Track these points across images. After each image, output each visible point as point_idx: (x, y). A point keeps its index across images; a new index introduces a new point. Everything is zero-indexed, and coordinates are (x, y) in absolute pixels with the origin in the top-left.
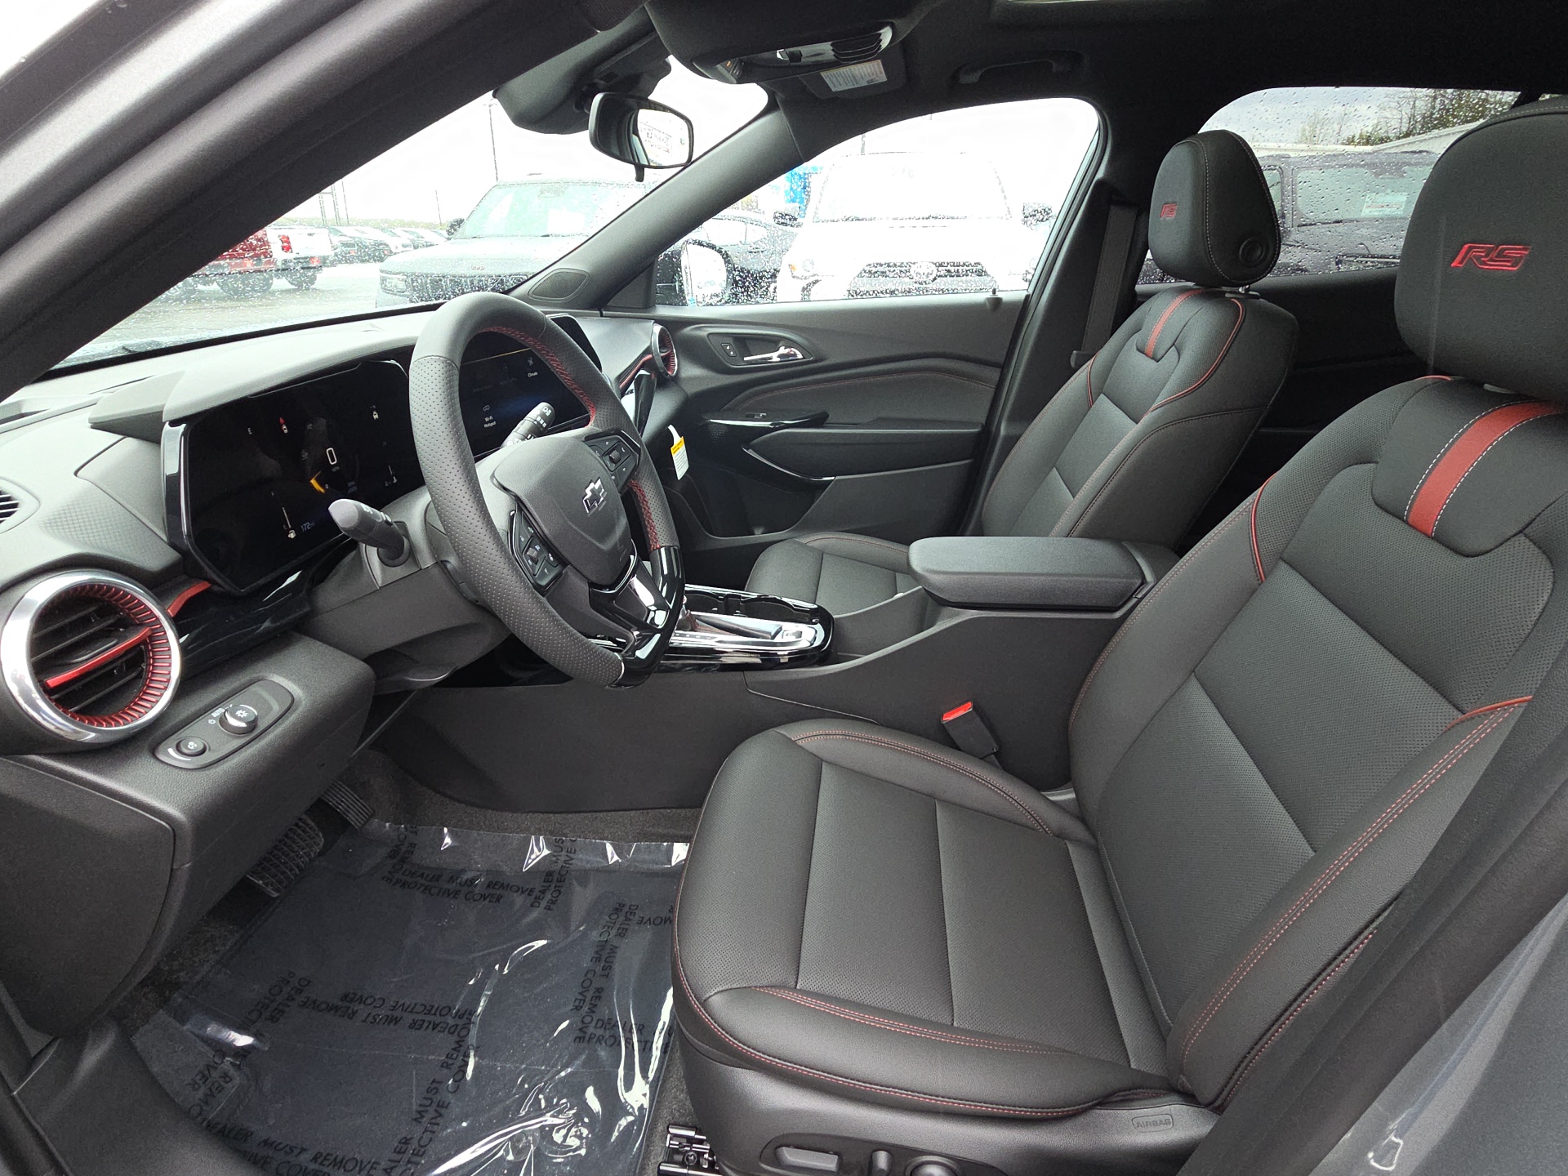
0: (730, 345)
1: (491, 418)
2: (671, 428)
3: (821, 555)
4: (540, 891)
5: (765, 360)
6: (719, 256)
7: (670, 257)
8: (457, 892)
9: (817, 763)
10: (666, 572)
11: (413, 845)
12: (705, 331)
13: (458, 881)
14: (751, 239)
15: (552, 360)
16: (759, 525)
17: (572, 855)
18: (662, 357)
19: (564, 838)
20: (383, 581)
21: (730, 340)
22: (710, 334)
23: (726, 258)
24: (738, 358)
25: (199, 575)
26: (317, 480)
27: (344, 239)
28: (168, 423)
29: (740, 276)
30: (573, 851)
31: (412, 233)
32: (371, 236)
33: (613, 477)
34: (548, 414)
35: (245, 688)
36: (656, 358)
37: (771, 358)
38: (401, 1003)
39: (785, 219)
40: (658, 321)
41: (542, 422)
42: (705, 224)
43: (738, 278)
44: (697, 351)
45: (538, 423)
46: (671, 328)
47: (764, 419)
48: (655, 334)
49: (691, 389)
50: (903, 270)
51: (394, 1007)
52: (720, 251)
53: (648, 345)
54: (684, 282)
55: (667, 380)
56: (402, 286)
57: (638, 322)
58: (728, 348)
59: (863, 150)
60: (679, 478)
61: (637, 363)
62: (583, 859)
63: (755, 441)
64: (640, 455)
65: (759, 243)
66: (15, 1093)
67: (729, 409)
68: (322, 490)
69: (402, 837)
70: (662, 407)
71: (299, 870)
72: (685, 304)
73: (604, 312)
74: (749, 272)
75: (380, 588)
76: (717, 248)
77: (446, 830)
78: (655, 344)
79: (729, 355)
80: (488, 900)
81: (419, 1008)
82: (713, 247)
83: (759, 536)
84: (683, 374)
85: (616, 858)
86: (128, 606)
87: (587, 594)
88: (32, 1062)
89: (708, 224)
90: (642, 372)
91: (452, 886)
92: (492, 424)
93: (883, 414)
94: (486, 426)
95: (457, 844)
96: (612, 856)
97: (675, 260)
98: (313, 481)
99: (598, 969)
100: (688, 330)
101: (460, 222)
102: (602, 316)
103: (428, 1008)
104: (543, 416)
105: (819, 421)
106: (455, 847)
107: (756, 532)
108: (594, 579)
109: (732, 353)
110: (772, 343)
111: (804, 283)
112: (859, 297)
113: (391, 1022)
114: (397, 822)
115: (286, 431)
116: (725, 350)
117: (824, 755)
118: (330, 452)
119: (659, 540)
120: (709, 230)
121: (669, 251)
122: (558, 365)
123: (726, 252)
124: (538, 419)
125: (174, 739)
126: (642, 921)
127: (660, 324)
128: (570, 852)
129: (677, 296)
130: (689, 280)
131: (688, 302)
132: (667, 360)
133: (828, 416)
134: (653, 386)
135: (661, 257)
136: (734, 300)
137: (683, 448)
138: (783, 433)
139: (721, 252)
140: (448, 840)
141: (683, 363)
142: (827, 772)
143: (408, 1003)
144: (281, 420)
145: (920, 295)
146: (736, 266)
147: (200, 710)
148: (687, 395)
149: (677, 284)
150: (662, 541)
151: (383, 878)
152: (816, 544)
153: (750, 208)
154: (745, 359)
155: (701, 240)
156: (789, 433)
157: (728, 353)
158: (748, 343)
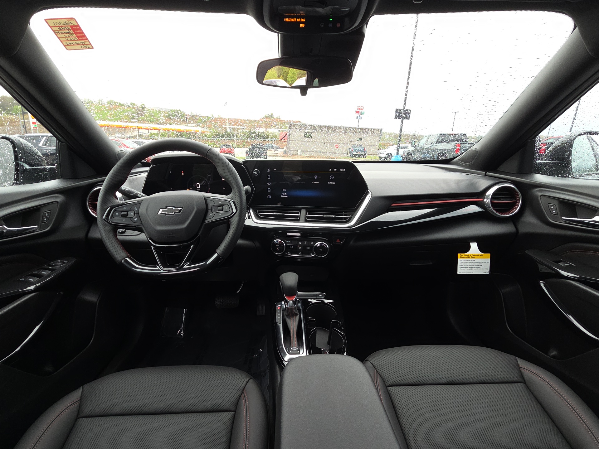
0: (554, 205)
24: (559, 216)
36: (486, 201)
48: (495, 187)
49: (523, 230)
58: (552, 207)
79: (551, 213)
92: (285, 197)
100: (534, 191)
102: (486, 175)
108: (150, 236)
109: (554, 212)
118: (198, 184)
127: (513, 184)
141: (526, 211)
148: (518, 231)
154: (563, 218)
157: (550, 211)
158: (577, 207)
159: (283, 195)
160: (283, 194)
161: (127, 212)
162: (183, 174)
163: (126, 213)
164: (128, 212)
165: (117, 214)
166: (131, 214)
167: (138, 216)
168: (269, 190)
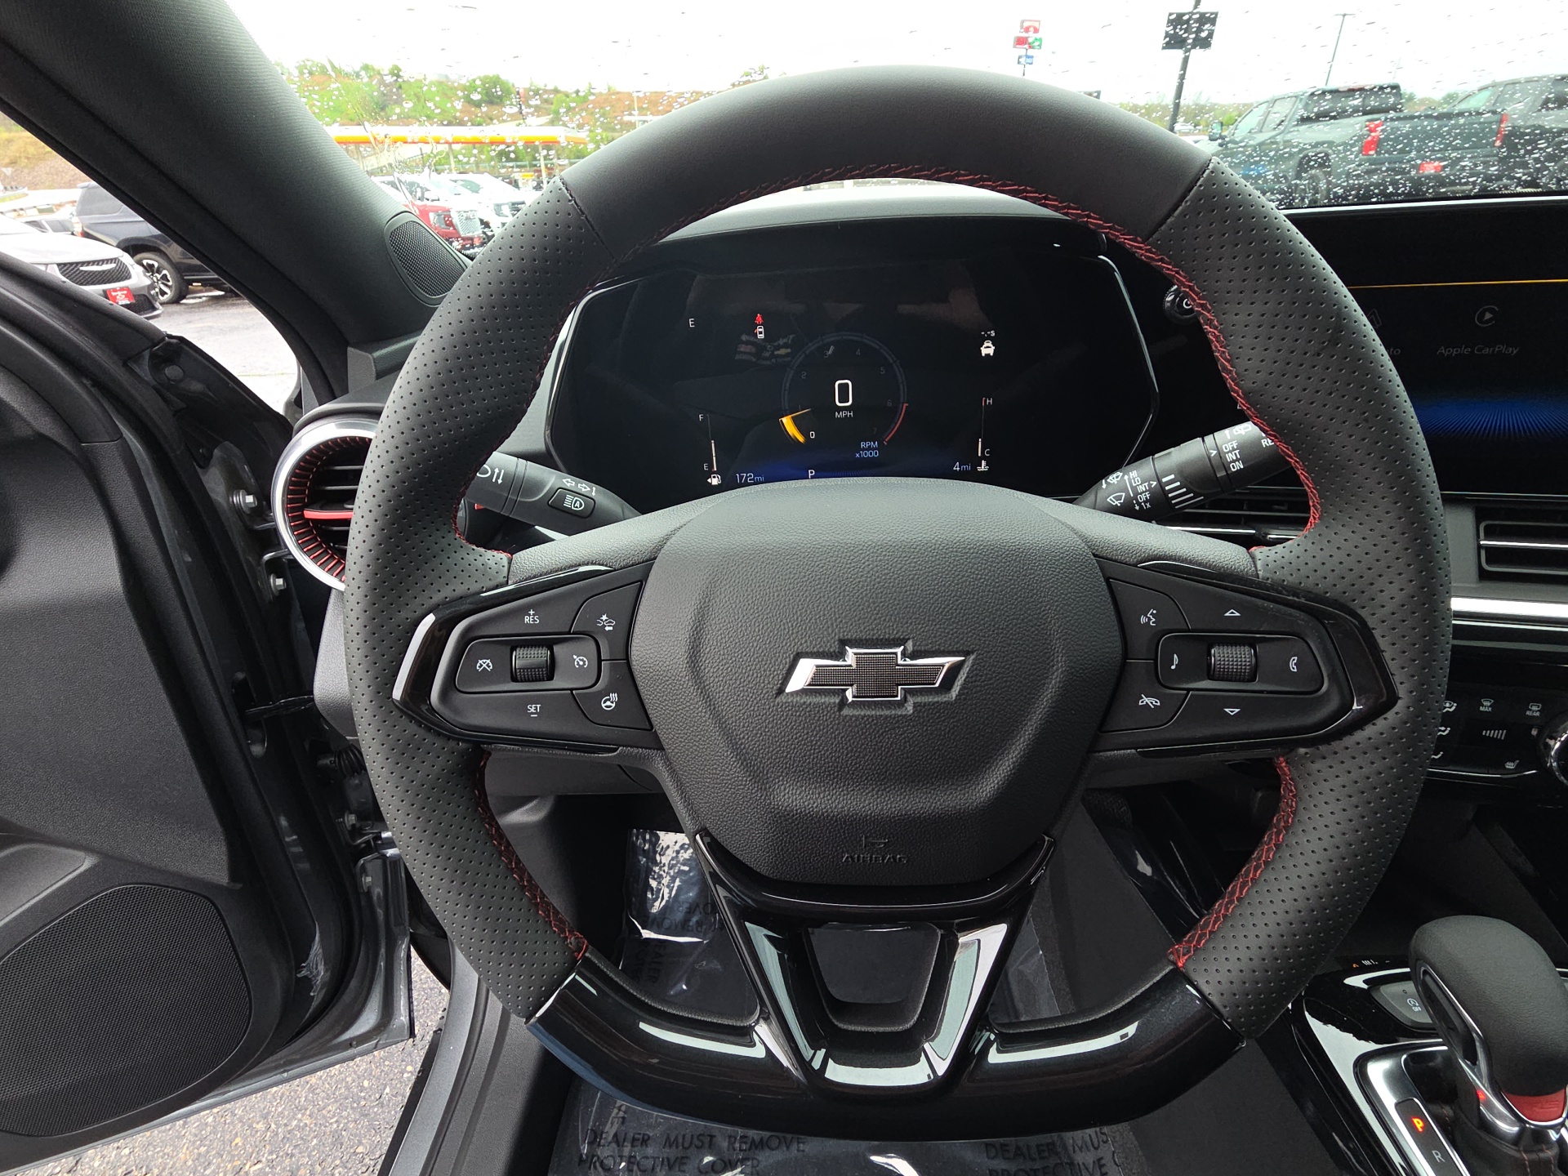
26: (796, 422)
68: (801, 439)
98: (787, 421)
115: (762, 336)
118: (843, 386)
144: (759, 319)
161: (550, 645)
162: (760, 333)
163: (539, 655)
164: (556, 648)
165: (485, 664)
166: (579, 661)
167: (626, 677)
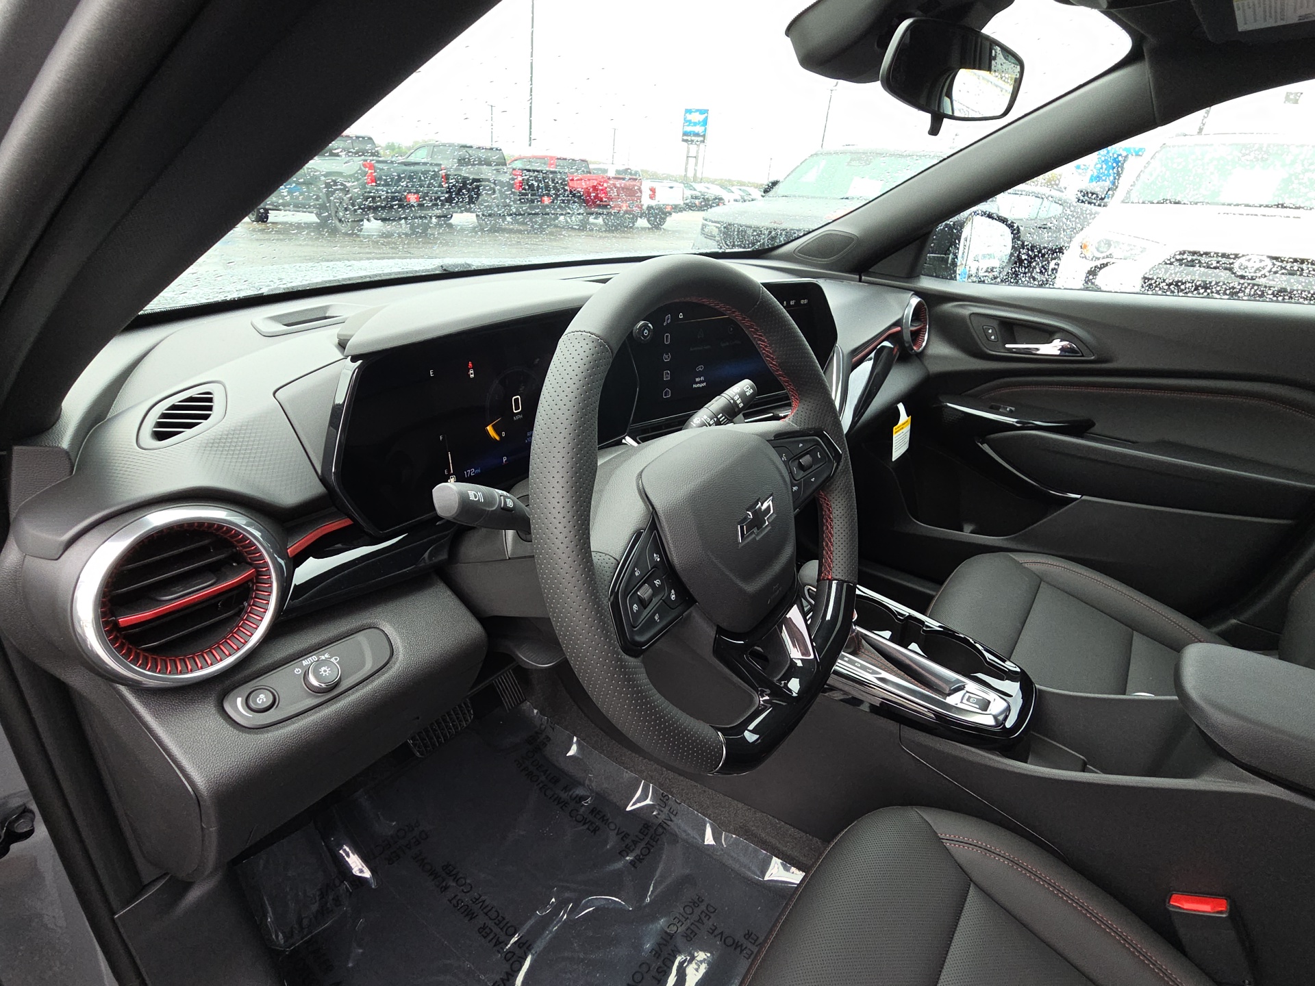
0: (993, 328)
1: (702, 378)
2: (901, 407)
3: (1038, 581)
4: (633, 841)
5: (1028, 351)
6: (1008, 231)
7: (951, 228)
8: (566, 804)
9: (965, 880)
10: (828, 617)
11: (548, 738)
12: (968, 310)
13: (570, 793)
14: (1043, 215)
15: (760, 340)
16: (969, 521)
17: (672, 816)
18: (911, 331)
19: (670, 796)
20: (511, 554)
21: (995, 324)
22: (973, 314)
23: (1016, 233)
24: (1000, 344)
25: (343, 512)
26: (494, 428)
27: (693, 193)
28: (350, 357)
29: (1028, 255)
30: (674, 813)
31: (744, 191)
32: (714, 191)
33: (795, 488)
34: (748, 394)
35: (353, 634)
36: (905, 331)
37: (1038, 349)
38: (483, 898)
39: (1089, 197)
40: (918, 293)
41: (738, 402)
42: (998, 196)
43: (1024, 257)
44: (953, 330)
45: (735, 402)
46: (930, 300)
47: (1010, 414)
48: (911, 306)
49: (935, 368)
50: (1226, 261)
51: (477, 900)
52: (1011, 226)
53: (899, 317)
54: (960, 256)
55: (911, 355)
56: (715, 231)
57: (899, 292)
58: (990, 331)
59: (1201, 130)
60: (893, 460)
61: (881, 336)
62: (680, 825)
63: (992, 436)
64: (838, 465)
65: (1052, 219)
66: (116, 916)
67: (970, 396)
68: (498, 438)
69: (543, 727)
70: (898, 382)
71: (444, 740)
72: (954, 279)
73: (863, 277)
74: (1039, 252)
75: (509, 558)
76: (1009, 222)
77: (575, 739)
78: (907, 318)
79: (989, 339)
80: (587, 826)
81: (493, 914)
82: (1003, 220)
83: (967, 534)
84: (930, 351)
85: (713, 843)
86: (242, 544)
87: (712, 641)
88: (143, 888)
89: (1002, 198)
90: (886, 344)
91: (564, 795)
92: (701, 385)
93: (1173, 437)
94: (694, 386)
95: (580, 757)
96: (709, 839)
97: (955, 231)
98: (489, 428)
99: (654, 966)
100: (949, 307)
101: (775, 184)
102: (860, 280)
103: (500, 918)
104: (742, 395)
105: (1079, 428)
106: (578, 758)
107: (965, 530)
108: (724, 625)
109: (993, 337)
110: (1047, 334)
111: (1093, 264)
112: (1181, 294)
113: (467, 915)
114: (542, 712)
115: (472, 376)
116: (985, 331)
117: (975, 876)
118: (516, 400)
119: (834, 570)
120: (1003, 203)
121: (950, 222)
122: (766, 347)
123: (1018, 227)
124: (736, 398)
125: (246, 689)
126: (714, 931)
127: (920, 297)
128: (672, 813)
129: (947, 268)
130: (966, 254)
131: (958, 277)
132: (916, 335)
133: (1093, 424)
134: (894, 360)
135: (941, 227)
136: (1012, 280)
137: (907, 428)
138: (1030, 435)
139: (1013, 226)
140: (573, 751)
141: (933, 338)
142: (973, 901)
143: (487, 903)
144: (470, 364)
145: (1277, 301)
146: (1026, 243)
147: (290, 655)
148: (929, 372)
149: (951, 256)
150: (837, 573)
151: (515, 761)
152: (1034, 567)
153: (1050, 184)
154: (1007, 346)
155: (992, 211)
156: (1037, 436)
157: (987, 337)
158: (1015, 328)
159: (697, 383)
160: (697, 380)
161: (647, 582)
162: (472, 374)
163: (647, 590)
164: (650, 582)
165: (635, 607)
166: (657, 583)
167: (675, 578)
168: (667, 376)
